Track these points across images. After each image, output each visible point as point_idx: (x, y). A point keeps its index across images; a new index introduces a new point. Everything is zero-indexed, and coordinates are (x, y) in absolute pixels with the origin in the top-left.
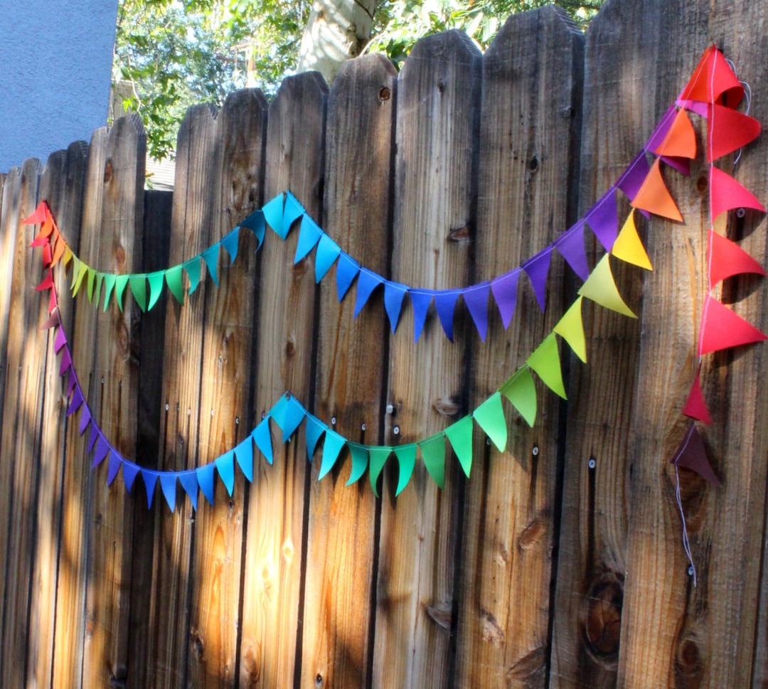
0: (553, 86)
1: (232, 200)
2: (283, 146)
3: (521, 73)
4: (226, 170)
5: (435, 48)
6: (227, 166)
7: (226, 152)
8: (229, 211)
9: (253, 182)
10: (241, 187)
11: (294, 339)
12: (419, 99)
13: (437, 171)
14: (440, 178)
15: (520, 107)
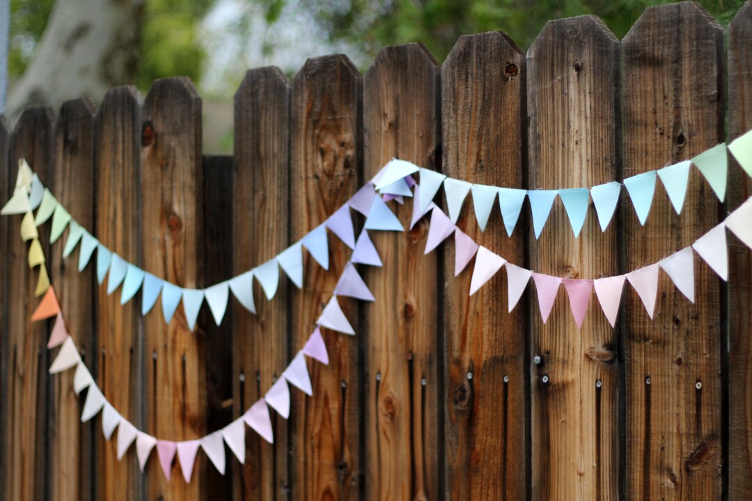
0: (697, 72)
1: (320, 166)
2: (385, 115)
3: (662, 59)
4: (310, 136)
5: (568, 31)
6: (310, 132)
7: (307, 118)
8: (316, 177)
9: (347, 149)
10: (332, 154)
11: (412, 300)
12: (553, 77)
13: (577, 143)
14: (581, 150)
15: (664, 90)
